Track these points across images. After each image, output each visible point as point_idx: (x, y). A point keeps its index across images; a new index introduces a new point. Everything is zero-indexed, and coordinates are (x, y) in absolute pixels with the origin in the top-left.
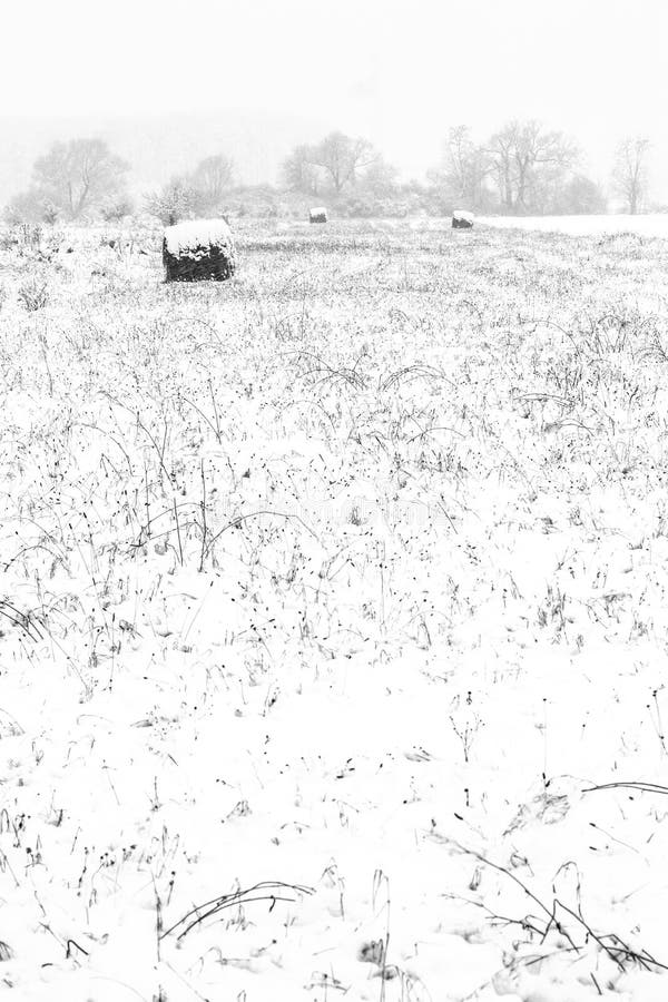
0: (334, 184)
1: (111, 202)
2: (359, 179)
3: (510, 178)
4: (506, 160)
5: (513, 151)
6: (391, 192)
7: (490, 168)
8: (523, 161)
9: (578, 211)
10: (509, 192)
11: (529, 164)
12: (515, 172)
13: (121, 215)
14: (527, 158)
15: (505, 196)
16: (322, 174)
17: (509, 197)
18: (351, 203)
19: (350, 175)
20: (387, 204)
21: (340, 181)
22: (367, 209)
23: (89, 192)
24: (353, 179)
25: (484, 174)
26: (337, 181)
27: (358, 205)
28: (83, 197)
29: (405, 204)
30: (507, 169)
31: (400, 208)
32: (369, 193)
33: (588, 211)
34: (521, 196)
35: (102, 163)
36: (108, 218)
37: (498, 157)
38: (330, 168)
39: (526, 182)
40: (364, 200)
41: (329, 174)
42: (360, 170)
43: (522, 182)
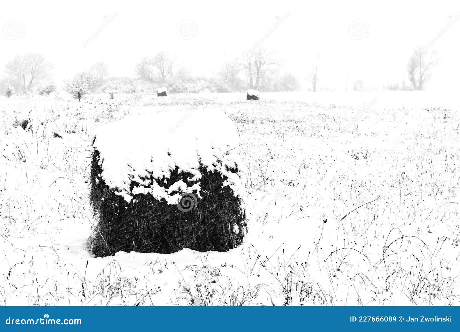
0: (162, 76)
1: (44, 84)
2: (174, 73)
3: (252, 73)
4: (250, 64)
5: (253, 59)
6: (190, 80)
7: (241, 68)
8: (259, 64)
9: (287, 89)
10: (251, 79)
11: (262, 66)
12: (255, 70)
13: (48, 93)
14: (261, 63)
15: (249, 82)
16: (155, 72)
17: (251, 83)
19: (170, 72)
20: (189, 86)
21: (165, 74)
22: (179, 89)
23: (34, 80)
24: (172, 73)
25: (238, 71)
26: (163, 73)
27: (174, 86)
28: (31, 82)
29: (199, 85)
30: (250, 68)
31: (196, 88)
32: (179, 81)
33: (292, 90)
34: (257, 82)
35: (41, 65)
36: (41, 93)
37: (246, 63)
38: (160, 68)
39: (260, 75)
40: (177, 84)
41: (159, 71)
42: (175, 70)
43: (258, 74)
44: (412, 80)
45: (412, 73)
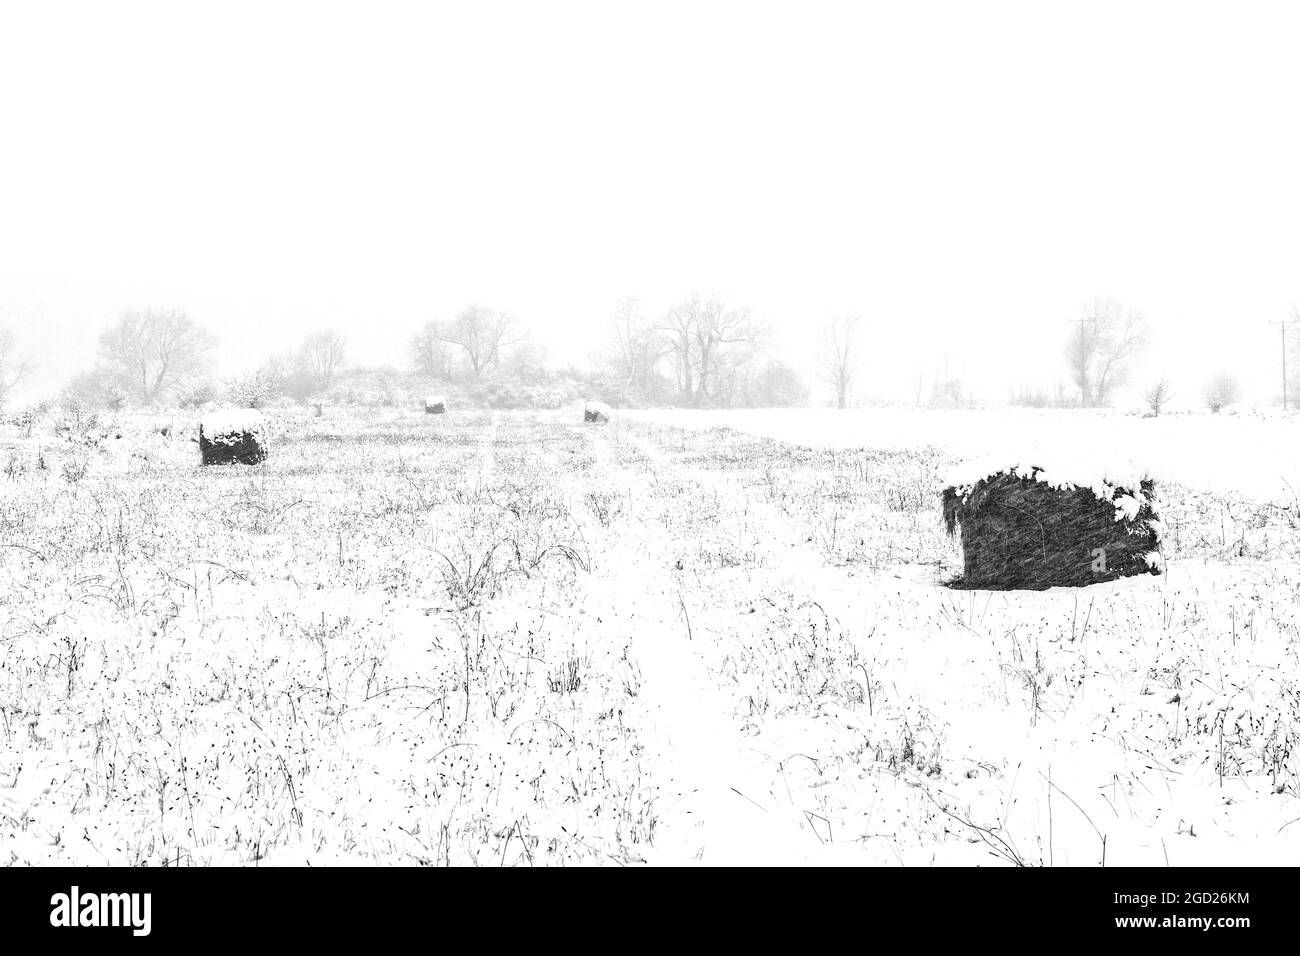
0: (473, 366)
1: (191, 385)
2: (502, 360)
3: (690, 362)
4: (685, 339)
5: (693, 329)
6: (541, 377)
7: (665, 349)
8: (706, 341)
9: (773, 402)
10: (689, 379)
11: (714, 345)
12: (696, 354)
13: (198, 403)
14: (711, 339)
15: (683, 384)
16: (457, 355)
17: (689, 385)
18: (492, 391)
19: (492, 356)
20: (536, 391)
21: (480, 362)
22: (514, 398)
23: (167, 373)
24: (497, 360)
25: (658, 356)
26: (475, 361)
27: (501, 392)
28: (160, 379)
29: (559, 391)
30: (686, 351)
31: (552, 397)
32: (514, 379)
33: (786, 404)
34: (703, 384)
35: (185, 336)
36: (184, 405)
37: (676, 337)
38: (468, 348)
39: (711, 367)
40: (508, 386)
41: (465, 355)
42: (505, 351)
43: (705, 364)
44: (1082, 382)
45: (1080, 363)
